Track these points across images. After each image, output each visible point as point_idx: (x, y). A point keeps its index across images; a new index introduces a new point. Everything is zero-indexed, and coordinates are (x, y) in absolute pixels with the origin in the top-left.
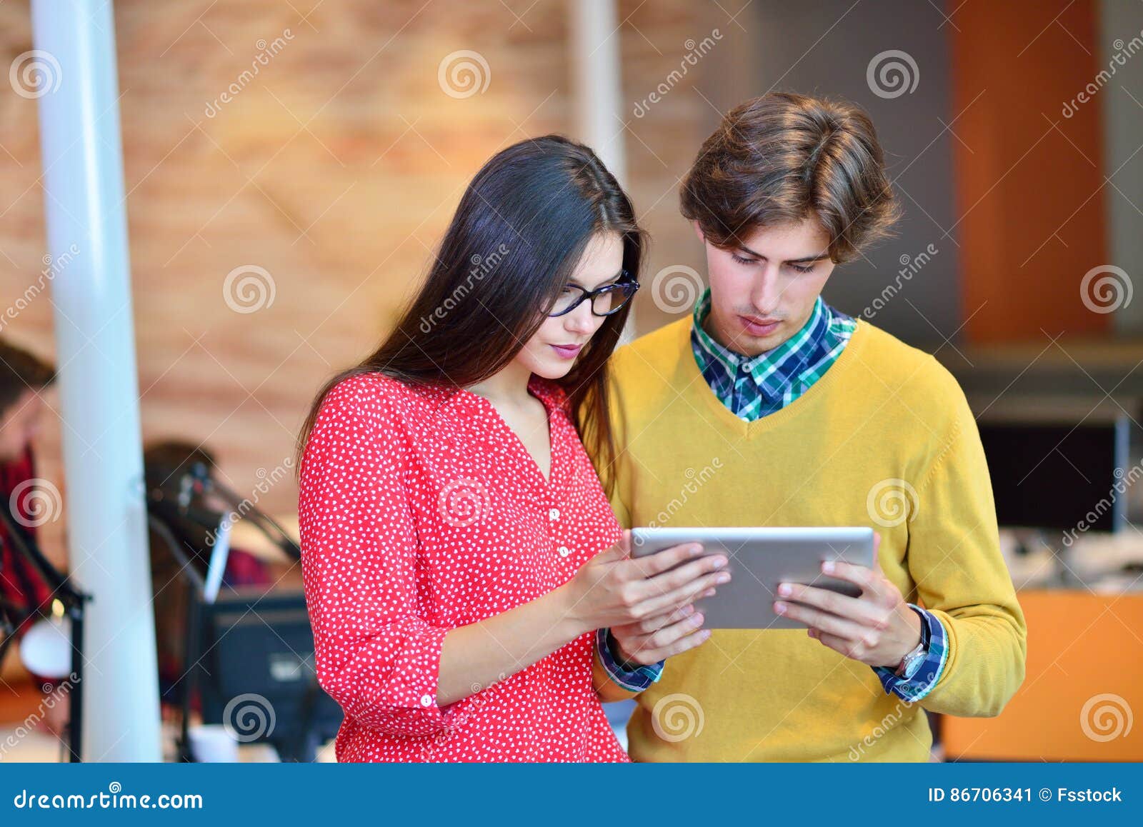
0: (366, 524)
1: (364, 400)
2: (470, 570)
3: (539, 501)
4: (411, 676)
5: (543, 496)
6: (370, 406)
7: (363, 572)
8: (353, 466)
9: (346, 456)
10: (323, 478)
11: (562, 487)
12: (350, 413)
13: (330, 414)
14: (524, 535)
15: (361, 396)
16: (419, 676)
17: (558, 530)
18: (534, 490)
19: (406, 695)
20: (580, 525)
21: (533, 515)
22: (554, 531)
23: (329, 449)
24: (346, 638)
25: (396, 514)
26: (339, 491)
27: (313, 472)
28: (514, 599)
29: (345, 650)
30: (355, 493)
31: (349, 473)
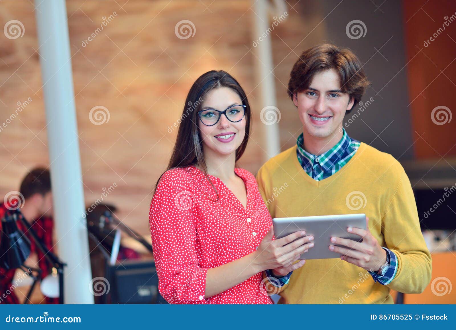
0: (177, 228)
1: (175, 179)
2: (217, 243)
3: (242, 215)
4: (195, 288)
5: (244, 213)
6: (177, 182)
7: (176, 247)
8: (172, 205)
9: (169, 202)
10: (160, 211)
11: (252, 210)
12: (170, 185)
13: (162, 186)
14: (237, 229)
15: (173, 178)
16: (198, 288)
17: (251, 226)
18: (240, 211)
19: (193, 296)
20: (259, 224)
21: (241, 221)
22: (250, 226)
23: (162, 200)
24: (170, 274)
25: (188, 224)
26: (167, 216)
27: (156, 209)
28: (235, 254)
29: (169, 278)
30: (173, 216)
31: (170, 208)
